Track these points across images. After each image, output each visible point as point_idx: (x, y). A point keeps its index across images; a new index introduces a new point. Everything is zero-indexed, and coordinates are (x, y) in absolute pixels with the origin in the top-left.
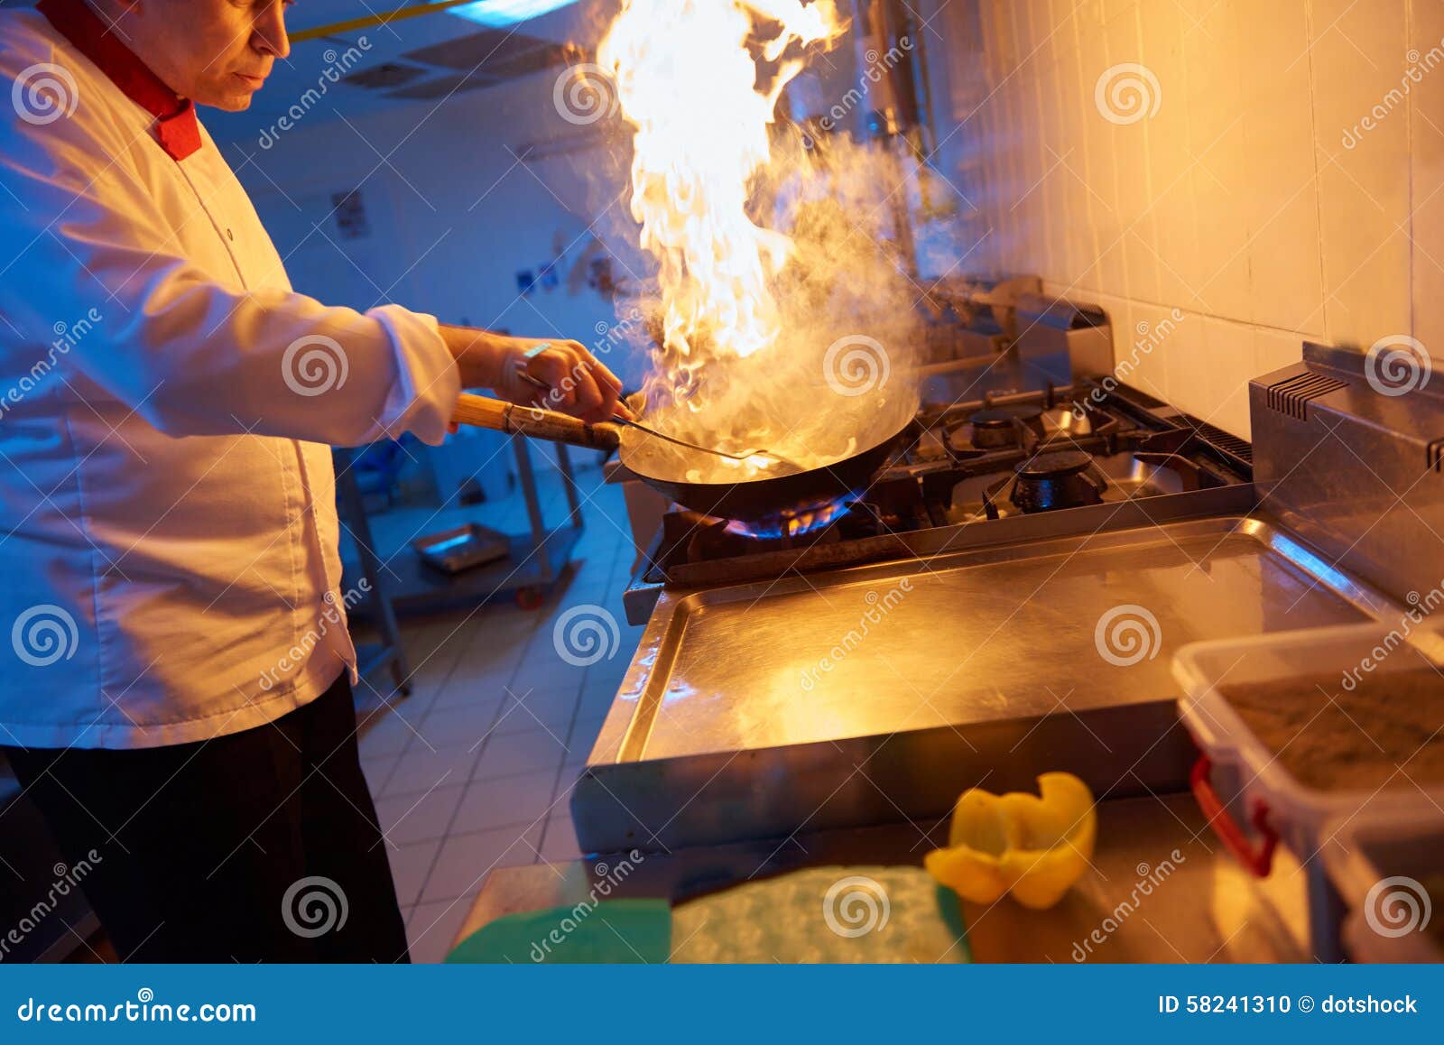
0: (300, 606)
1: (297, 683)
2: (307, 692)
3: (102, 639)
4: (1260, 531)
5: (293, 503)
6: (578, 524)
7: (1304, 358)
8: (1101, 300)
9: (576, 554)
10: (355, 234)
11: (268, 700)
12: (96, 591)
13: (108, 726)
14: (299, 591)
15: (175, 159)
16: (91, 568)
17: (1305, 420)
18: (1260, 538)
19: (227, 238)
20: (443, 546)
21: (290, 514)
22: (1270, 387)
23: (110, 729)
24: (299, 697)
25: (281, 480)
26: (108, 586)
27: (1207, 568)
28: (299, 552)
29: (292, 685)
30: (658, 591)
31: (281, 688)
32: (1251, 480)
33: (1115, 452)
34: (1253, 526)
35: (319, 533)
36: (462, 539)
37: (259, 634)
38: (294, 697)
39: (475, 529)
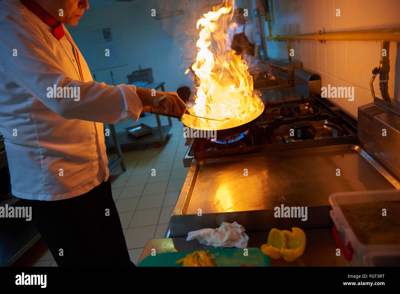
0: (95, 161)
1: (94, 181)
2: (97, 183)
3: (43, 172)
4: (358, 149)
5: (92, 133)
6: (171, 124)
7: (374, 101)
8: (319, 71)
9: (170, 133)
10: (109, 41)
11: (87, 186)
12: (41, 159)
13: (45, 195)
14: (95, 157)
15: (58, 39)
16: (39, 153)
17: (373, 121)
18: (358, 151)
19: (73, 61)
20: (134, 130)
21: (92, 137)
22: (364, 110)
23: (46, 196)
24: (95, 185)
25: (89, 127)
26: (44, 158)
27: (343, 156)
28: (95, 146)
29: (93, 181)
30: (192, 159)
31: (90, 183)
32: (357, 134)
33: (320, 120)
34: (357, 148)
35: (99, 141)
36: (139, 128)
37: (84, 169)
38: (94, 184)
39: (142, 125)
